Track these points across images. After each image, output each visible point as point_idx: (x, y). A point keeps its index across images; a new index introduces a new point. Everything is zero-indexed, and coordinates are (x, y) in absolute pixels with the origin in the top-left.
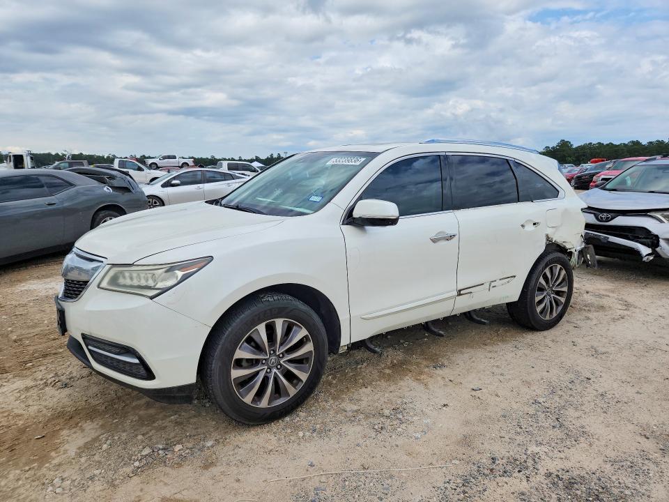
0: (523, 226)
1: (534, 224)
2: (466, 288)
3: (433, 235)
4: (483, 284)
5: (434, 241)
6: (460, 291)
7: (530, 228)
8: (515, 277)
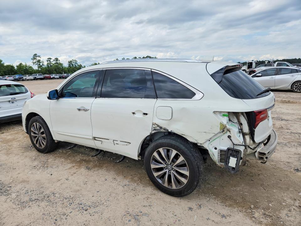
0: (134, 113)
1: (144, 114)
2: (98, 138)
3: (79, 107)
4: (109, 139)
5: (79, 110)
6: (95, 138)
7: (139, 115)
8: (130, 143)
